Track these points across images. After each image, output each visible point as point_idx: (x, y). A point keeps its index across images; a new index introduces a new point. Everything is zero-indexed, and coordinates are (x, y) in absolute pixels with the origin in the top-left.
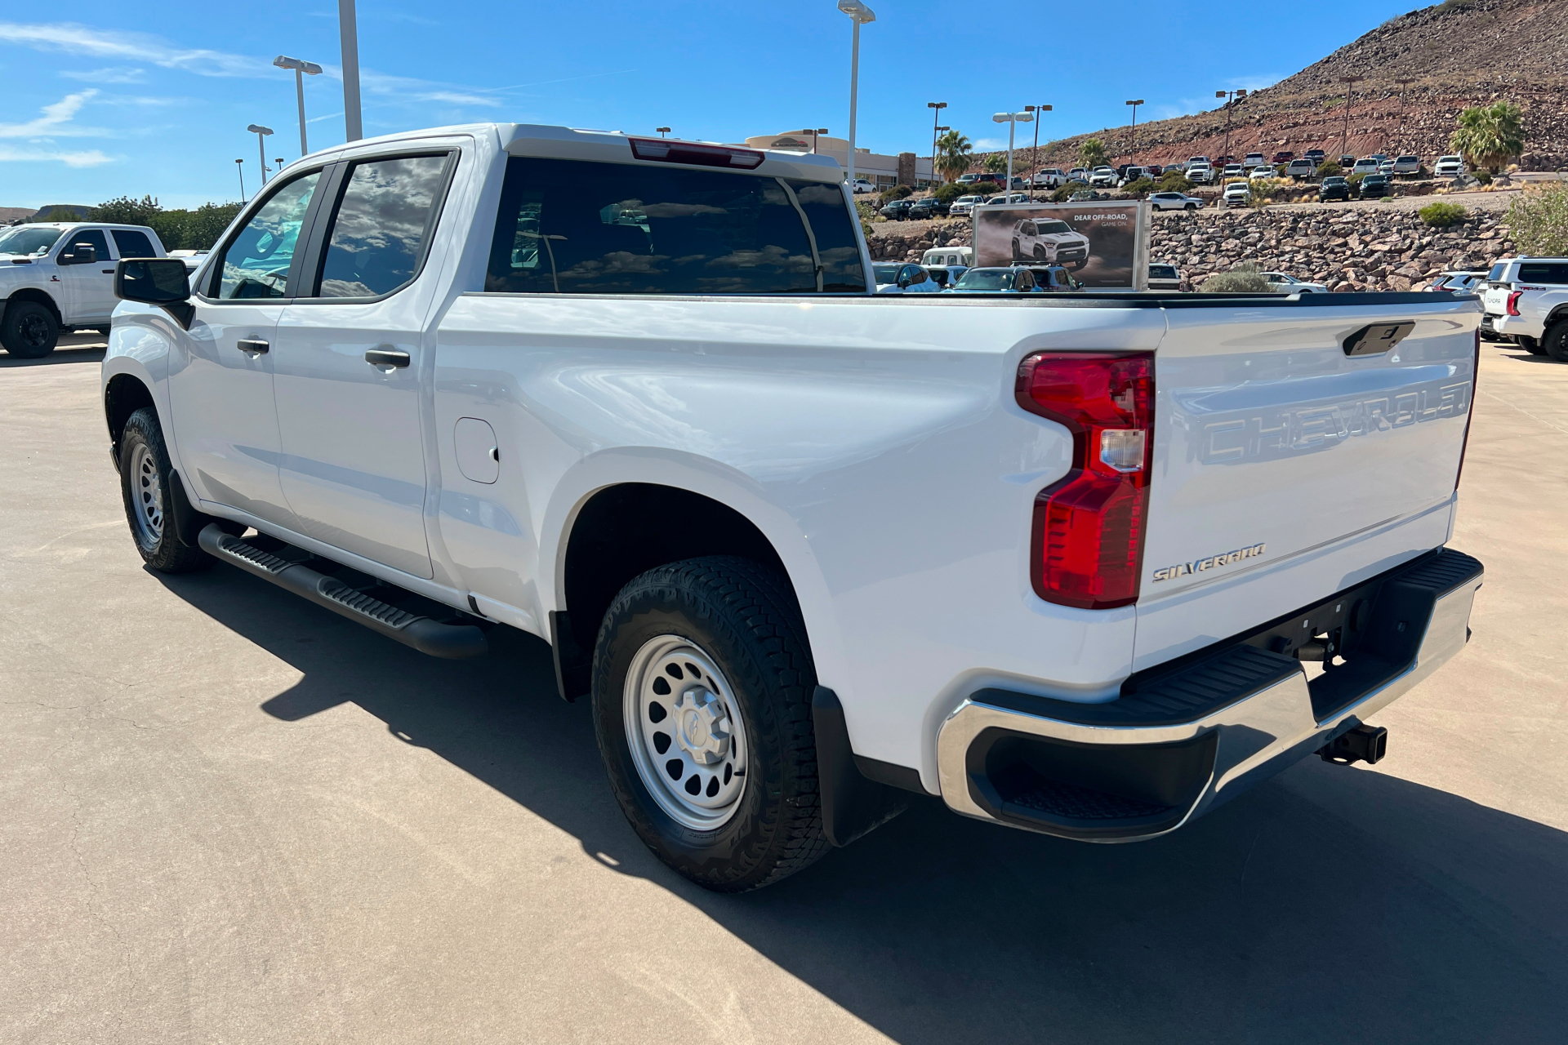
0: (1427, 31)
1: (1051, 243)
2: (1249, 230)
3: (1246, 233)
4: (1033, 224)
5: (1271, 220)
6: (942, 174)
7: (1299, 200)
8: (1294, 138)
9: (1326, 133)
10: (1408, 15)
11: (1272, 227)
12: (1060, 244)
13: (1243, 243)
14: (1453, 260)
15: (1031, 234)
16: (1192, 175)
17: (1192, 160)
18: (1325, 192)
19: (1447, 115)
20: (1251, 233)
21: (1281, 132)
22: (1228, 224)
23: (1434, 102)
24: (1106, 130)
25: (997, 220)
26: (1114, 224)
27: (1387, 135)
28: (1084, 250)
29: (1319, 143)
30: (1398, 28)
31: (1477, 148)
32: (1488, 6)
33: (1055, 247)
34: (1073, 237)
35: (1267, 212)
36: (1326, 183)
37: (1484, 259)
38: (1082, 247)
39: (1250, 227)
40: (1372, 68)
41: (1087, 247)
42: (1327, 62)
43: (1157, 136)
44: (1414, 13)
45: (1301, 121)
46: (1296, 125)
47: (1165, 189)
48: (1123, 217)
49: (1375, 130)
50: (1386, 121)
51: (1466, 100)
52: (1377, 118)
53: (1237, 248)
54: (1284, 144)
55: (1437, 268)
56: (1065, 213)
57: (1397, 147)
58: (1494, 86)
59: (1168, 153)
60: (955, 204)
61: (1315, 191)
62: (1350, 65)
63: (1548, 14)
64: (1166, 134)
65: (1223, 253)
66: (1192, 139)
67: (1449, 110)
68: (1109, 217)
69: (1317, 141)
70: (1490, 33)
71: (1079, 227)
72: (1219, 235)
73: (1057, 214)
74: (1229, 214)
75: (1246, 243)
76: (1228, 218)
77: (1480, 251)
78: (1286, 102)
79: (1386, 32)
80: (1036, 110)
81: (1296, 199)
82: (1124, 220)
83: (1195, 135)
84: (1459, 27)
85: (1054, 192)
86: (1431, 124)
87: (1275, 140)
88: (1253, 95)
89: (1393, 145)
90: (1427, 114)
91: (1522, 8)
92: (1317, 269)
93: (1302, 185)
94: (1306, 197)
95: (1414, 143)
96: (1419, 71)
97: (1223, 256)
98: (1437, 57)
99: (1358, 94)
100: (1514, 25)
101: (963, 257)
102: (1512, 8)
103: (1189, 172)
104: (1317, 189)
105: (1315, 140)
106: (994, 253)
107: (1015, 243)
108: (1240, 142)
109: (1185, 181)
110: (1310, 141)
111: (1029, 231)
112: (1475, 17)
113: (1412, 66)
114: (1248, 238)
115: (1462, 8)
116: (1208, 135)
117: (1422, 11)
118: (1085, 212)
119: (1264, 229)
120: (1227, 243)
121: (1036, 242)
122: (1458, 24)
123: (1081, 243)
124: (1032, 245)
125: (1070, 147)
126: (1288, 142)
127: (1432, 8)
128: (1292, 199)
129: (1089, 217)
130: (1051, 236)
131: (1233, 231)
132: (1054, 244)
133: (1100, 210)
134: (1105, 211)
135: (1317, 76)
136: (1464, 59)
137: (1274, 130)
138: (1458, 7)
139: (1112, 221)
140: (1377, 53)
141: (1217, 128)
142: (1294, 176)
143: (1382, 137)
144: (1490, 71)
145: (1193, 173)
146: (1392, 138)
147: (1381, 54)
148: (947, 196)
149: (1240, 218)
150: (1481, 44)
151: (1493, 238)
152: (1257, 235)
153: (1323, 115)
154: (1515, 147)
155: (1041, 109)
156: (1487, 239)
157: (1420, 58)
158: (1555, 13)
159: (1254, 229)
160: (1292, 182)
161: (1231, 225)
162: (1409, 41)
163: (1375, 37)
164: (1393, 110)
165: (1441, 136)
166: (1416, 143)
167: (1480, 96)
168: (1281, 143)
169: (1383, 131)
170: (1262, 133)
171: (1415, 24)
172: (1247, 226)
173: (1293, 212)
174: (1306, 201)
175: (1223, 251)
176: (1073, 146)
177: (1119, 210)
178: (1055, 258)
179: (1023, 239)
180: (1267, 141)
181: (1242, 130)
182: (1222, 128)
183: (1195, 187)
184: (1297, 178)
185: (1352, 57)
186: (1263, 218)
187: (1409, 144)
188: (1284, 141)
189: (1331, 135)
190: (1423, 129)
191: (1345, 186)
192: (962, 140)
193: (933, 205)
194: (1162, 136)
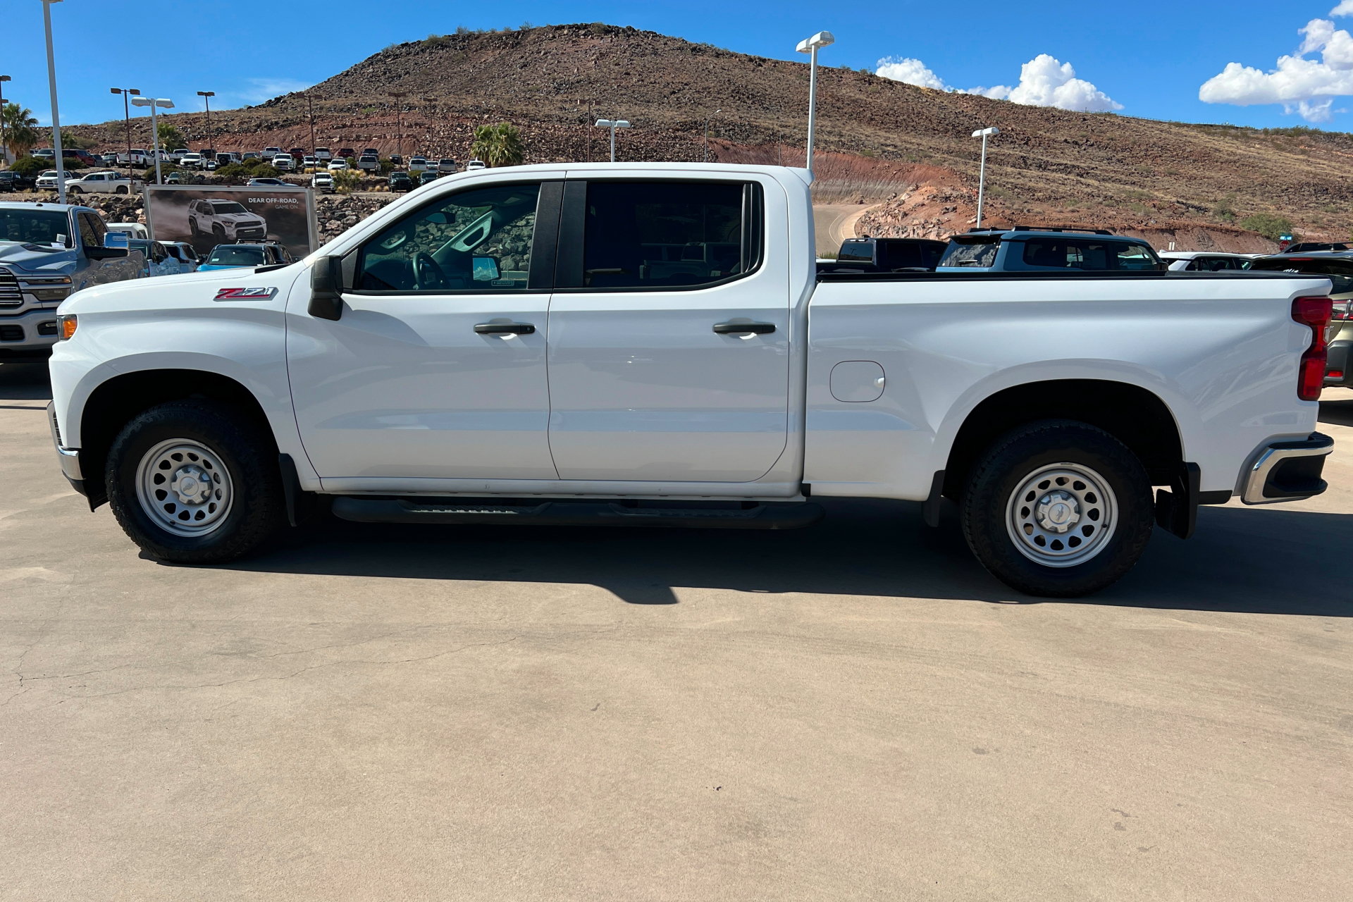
0: (419, 59)
1: (230, 222)
2: (347, 213)
3: (345, 216)
4: (207, 204)
5: (362, 205)
6: (7, 146)
7: (373, 190)
8: (346, 137)
9: (370, 135)
10: (403, 46)
11: (364, 212)
12: (238, 223)
13: (344, 224)
14: (504, 241)
15: (207, 213)
16: (278, 163)
17: (267, 149)
18: (394, 183)
19: (458, 129)
20: (349, 215)
21: (333, 131)
22: (328, 207)
23: (446, 118)
24: (165, 115)
25: (170, 199)
26: (286, 207)
27: (418, 140)
28: (262, 229)
29: (366, 143)
30: (397, 55)
31: (493, 156)
32: (460, 47)
33: (233, 226)
34: (249, 217)
35: (358, 198)
36: (394, 177)
37: (524, 241)
38: (260, 226)
39: (346, 210)
40: (384, 85)
41: (264, 226)
42: (347, 75)
43: (221, 125)
44: (406, 44)
45: (349, 124)
46: (344, 126)
47: (256, 175)
48: (294, 201)
49: (408, 136)
50: (416, 130)
51: (468, 118)
52: (408, 127)
53: (340, 228)
54: (338, 142)
55: (494, 247)
56: (239, 196)
57: (427, 150)
58: (482, 109)
59: (236, 141)
60: (40, 178)
61: (384, 183)
62: (366, 80)
63: (502, 58)
64: (229, 124)
65: (330, 232)
66: (256, 131)
67: (459, 125)
68: (281, 200)
69: (365, 141)
70: (465, 67)
71: (255, 208)
72: (323, 216)
73: (231, 196)
74: (326, 199)
75: (347, 224)
76: (326, 202)
77: (519, 235)
78: (328, 106)
79: (389, 56)
80: (123, 93)
81: (370, 188)
82: (295, 204)
83: (258, 127)
84: (442, 60)
85: (146, 171)
86: (448, 134)
87: (330, 138)
88: (290, 96)
89: (424, 149)
90: (444, 126)
91: (483, 51)
92: (411, 249)
93: (372, 177)
94: (378, 187)
95: (439, 148)
96: (420, 91)
97: (329, 235)
98: (431, 82)
99: (384, 106)
100: (481, 63)
101: (138, 233)
102: (476, 51)
103: (275, 161)
104: (386, 181)
105: (362, 140)
106: (171, 230)
107: (192, 221)
108: (300, 137)
109: (273, 168)
110: (359, 141)
111: (205, 210)
112: (452, 54)
113: (414, 87)
114: (348, 220)
115: (442, 46)
116: (270, 128)
117: (412, 44)
118: (258, 195)
119: (358, 212)
120: (330, 224)
121: (213, 220)
122: (441, 58)
123: (259, 223)
124: (210, 224)
125: (134, 129)
126: (341, 140)
127: (419, 42)
128: (368, 188)
129: (263, 200)
130: (228, 216)
131: (333, 213)
132: (232, 223)
133: (272, 194)
134: (277, 195)
135: (341, 86)
136: (450, 85)
137: (327, 129)
138: (439, 44)
139: (284, 204)
140: (385, 73)
141: (277, 123)
142: (364, 169)
143: (414, 142)
144: (475, 97)
145: (278, 162)
146: (422, 143)
147: (388, 74)
148: (27, 169)
149: (337, 203)
150: (461, 75)
151: (526, 226)
152: (354, 217)
153: (364, 120)
154: (519, 158)
155: (128, 93)
156: (522, 226)
157: (419, 81)
158: (507, 58)
159: (350, 212)
160: (364, 174)
161: (330, 209)
162: (407, 67)
163: (381, 60)
164: (419, 121)
165: (457, 144)
166: (441, 149)
167: (477, 116)
168: (335, 140)
169: (415, 137)
170: (318, 130)
171: (410, 53)
172: (344, 209)
173: (378, 199)
174: (378, 191)
175: (328, 230)
176: (137, 128)
177: (290, 195)
178: (235, 236)
179: (200, 217)
180: (323, 138)
181: (299, 126)
182: (281, 123)
183: (283, 175)
184: (368, 171)
185: (366, 74)
186: (356, 204)
187: (436, 149)
188: (338, 139)
189: (375, 137)
190: (443, 138)
191: (408, 180)
192: (25, 113)
193: (14, 178)
194: (226, 125)
